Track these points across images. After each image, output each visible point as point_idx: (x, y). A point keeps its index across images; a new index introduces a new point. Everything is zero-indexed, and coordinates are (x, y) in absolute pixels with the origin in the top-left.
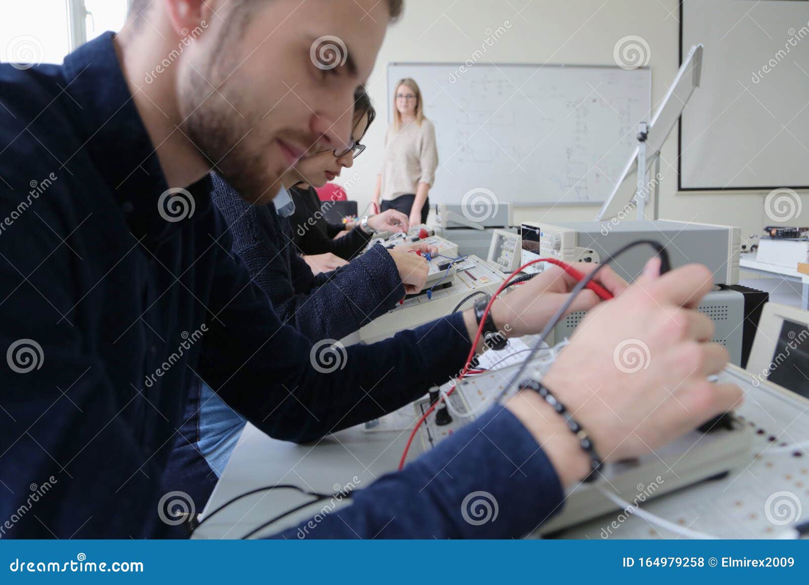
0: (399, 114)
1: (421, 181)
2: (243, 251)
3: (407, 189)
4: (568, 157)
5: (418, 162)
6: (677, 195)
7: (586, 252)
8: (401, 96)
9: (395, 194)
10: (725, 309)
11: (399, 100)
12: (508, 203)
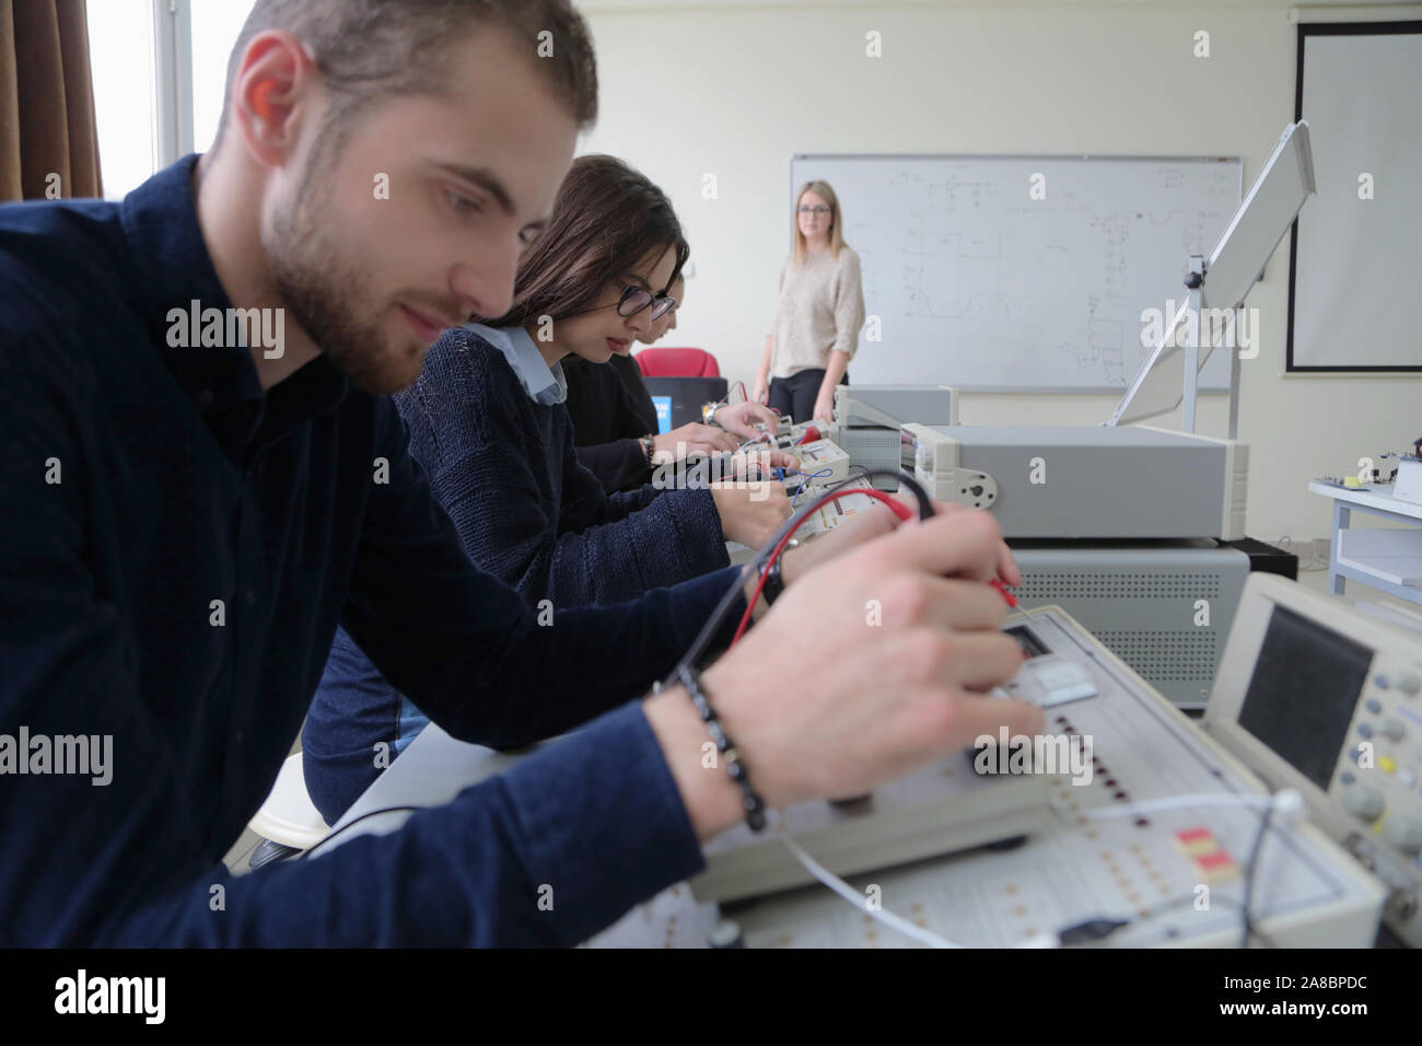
0: (803, 238)
1: (836, 347)
2: (465, 457)
3: (812, 361)
4: (1092, 312)
5: (832, 318)
6: (1285, 377)
7: (974, 477)
8: (806, 209)
9: (792, 368)
10: (1214, 580)
11: (802, 215)
12: (951, 389)
